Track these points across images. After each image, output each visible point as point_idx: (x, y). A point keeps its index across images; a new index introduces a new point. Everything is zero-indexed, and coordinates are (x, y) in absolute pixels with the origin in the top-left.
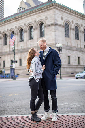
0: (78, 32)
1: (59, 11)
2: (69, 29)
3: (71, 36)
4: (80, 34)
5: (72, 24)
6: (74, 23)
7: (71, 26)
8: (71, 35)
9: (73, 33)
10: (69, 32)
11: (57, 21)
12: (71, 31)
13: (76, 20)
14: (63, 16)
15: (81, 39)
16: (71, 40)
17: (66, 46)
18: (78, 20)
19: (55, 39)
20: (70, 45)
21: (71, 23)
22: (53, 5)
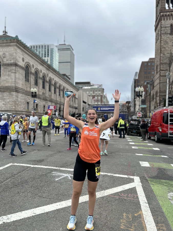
0: (37, 78)
1: (20, 50)
2: (29, 73)
3: (31, 81)
4: (39, 80)
5: (32, 69)
6: (35, 67)
7: (31, 70)
8: (31, 79)
9: (33, 78)
10: (29, 76)
11: (18, 61)
12: (31, 76)
13: (36, 64)
14: (24, 58)
15: (40, 85)
16: (30, 85)
17: (26, 91)
18: (38, 65)
19: (15, 81)
20: (29, 90)
21: (32, 66)
22: (15, 41)
